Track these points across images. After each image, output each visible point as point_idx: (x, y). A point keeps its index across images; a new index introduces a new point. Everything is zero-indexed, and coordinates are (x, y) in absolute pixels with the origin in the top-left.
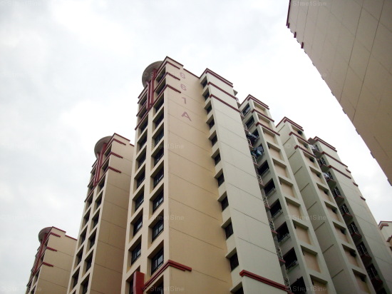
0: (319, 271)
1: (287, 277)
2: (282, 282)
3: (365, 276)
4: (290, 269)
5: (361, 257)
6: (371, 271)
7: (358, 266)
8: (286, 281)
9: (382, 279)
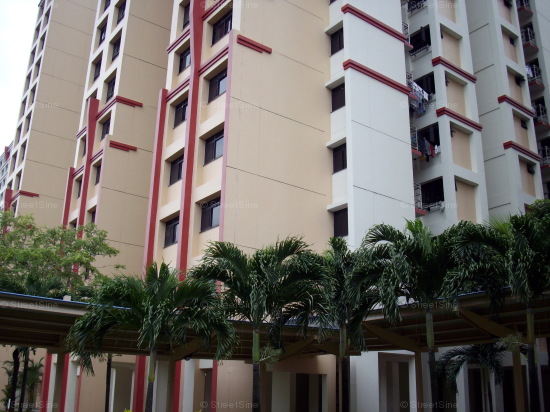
0: (454, 20)
1: (408, 23)
2: (399, 29)
3: (517, 37)
4: (414, 12)
5: (519, 10)
6: (526, 32)
7: (511, 22)
8: (405, 27)
9: (539, 46)
